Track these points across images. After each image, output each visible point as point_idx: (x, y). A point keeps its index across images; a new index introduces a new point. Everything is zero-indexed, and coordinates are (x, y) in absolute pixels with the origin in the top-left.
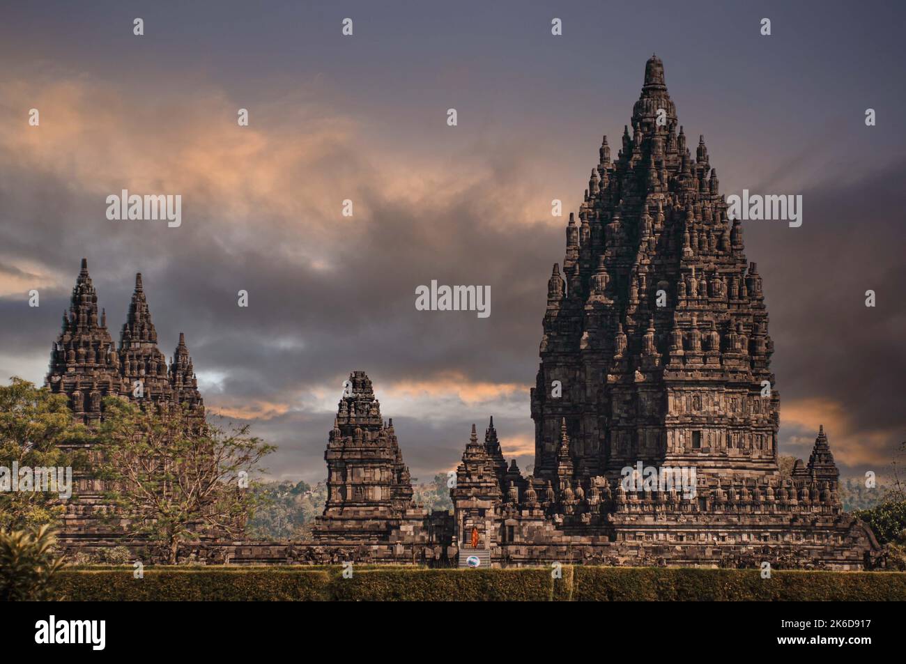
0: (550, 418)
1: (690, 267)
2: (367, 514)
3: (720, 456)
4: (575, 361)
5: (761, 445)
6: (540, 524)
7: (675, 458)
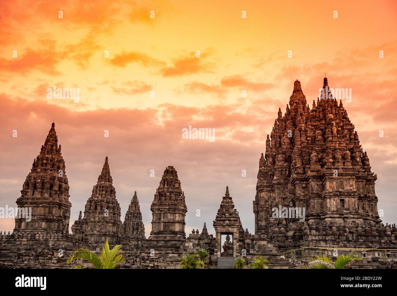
0: (261, 212)
1: (332, 122)
2: (170, 238)
3: (355, 212)
4: (270, 189)
5: (372, 209)
6: (265, 243)
7: (332, 213)
